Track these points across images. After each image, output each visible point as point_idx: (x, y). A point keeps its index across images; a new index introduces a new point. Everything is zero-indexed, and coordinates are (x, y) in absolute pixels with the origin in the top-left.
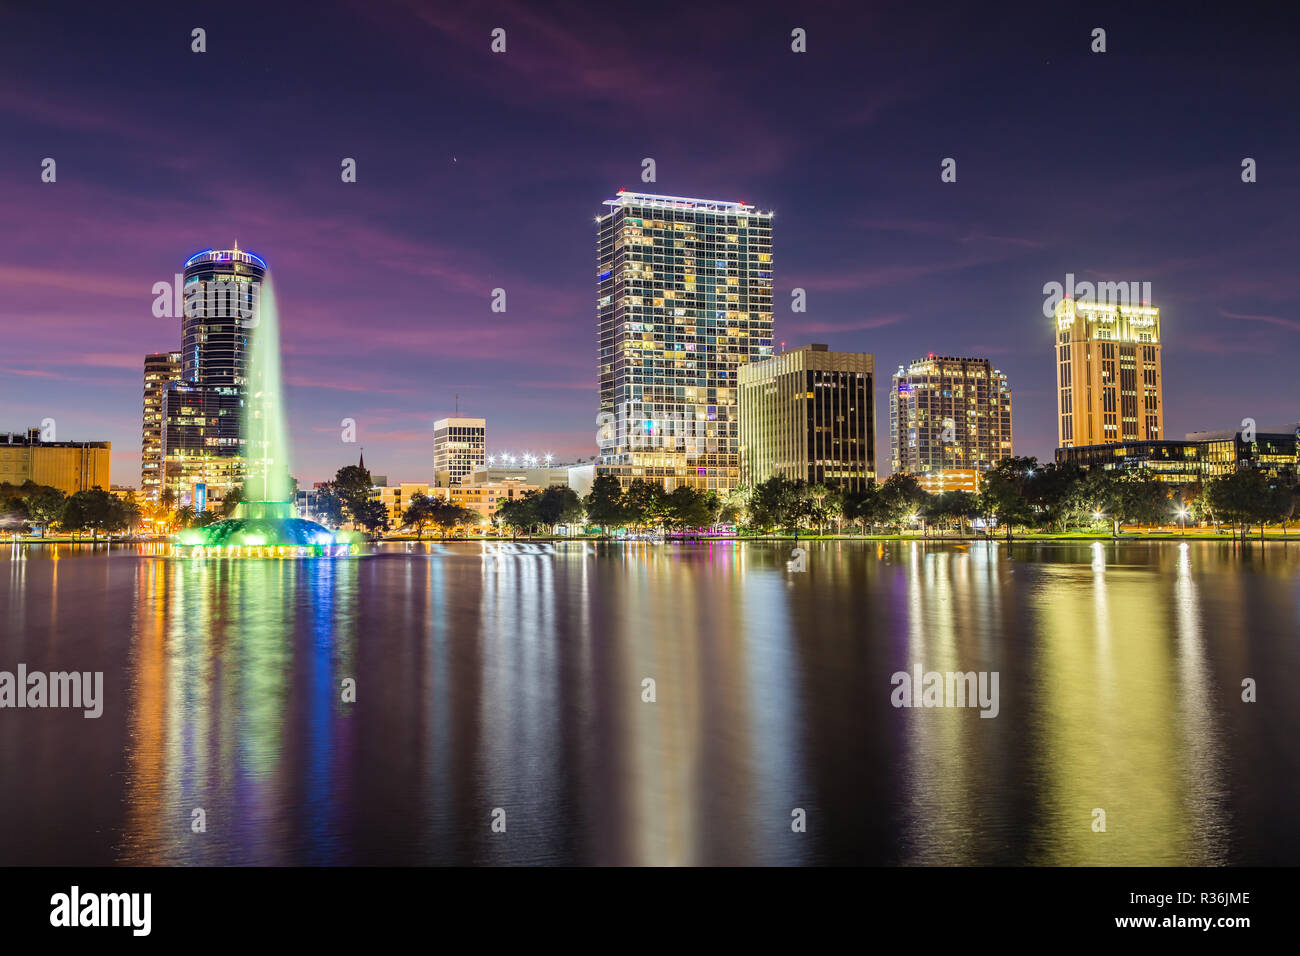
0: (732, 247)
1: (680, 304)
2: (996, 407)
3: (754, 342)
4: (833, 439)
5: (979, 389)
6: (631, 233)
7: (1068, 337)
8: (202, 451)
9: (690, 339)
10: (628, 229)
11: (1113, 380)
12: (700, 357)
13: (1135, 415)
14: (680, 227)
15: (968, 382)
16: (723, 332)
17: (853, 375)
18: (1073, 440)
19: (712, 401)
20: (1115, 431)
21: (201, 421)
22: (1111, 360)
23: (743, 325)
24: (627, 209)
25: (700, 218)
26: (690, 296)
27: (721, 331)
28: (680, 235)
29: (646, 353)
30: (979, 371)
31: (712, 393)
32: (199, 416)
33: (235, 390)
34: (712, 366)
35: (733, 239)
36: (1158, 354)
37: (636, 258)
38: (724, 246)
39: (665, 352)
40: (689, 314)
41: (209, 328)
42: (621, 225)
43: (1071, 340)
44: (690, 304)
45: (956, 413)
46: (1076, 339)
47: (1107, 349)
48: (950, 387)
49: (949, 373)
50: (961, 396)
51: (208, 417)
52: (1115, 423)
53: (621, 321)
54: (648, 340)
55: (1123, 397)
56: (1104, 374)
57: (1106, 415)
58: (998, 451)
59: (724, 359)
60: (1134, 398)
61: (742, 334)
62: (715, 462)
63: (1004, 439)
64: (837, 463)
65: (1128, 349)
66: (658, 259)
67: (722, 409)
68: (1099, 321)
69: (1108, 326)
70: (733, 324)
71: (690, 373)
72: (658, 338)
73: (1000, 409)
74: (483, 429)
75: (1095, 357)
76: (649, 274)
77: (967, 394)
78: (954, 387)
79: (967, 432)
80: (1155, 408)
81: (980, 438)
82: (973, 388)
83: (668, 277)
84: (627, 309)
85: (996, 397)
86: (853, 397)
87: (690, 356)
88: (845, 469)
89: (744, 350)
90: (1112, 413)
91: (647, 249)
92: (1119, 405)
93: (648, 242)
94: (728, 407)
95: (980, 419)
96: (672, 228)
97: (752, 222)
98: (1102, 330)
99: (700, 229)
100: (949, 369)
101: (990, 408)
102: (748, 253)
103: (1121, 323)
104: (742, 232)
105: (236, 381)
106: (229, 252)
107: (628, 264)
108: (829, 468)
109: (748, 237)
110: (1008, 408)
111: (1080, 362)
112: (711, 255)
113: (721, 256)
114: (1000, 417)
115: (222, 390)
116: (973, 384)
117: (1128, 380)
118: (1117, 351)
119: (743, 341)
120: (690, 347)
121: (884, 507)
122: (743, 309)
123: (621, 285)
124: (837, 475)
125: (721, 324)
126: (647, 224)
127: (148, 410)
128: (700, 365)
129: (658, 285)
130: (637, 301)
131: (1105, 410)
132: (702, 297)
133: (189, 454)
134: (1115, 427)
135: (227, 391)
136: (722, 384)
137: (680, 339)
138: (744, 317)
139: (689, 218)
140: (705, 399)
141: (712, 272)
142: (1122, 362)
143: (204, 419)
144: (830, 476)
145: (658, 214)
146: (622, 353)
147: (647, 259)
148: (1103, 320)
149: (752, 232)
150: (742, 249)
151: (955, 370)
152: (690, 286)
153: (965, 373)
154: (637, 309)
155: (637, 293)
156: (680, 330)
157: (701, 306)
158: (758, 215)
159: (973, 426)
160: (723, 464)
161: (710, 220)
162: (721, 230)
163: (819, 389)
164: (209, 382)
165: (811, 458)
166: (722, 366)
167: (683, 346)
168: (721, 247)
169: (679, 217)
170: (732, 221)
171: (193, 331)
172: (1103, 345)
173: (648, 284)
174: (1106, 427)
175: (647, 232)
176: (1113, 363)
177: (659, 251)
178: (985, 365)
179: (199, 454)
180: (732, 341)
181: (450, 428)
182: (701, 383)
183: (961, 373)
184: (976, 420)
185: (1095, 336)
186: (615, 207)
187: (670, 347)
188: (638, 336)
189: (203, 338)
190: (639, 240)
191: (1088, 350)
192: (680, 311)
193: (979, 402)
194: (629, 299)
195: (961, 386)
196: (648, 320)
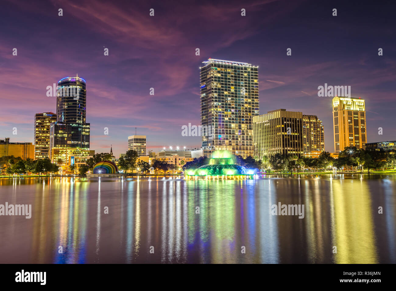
0: (246, 77)
1: (229, 96)
2: (319, 131)
3: (253, 109)
4: (290, 140)
5: (314, 125)
6: (214, 72)
7: (337, 109)
8: (66, 146)
9: (233, 108)
10: (213, 71)
11: (352, 123)
12: (236, 114)
13: (358, 134)
14: (229, 70)
15: (310, 123)
16: (243, 106)
17: (296, 119)
18: (339, 142)
19: (240, 128)
20: (353, 139)
21: (66, 135)
22: (351, 116)
23: (250, 103)
24: (212, 65)
25: (235, 67)
26: (232, 93)
27: (242, 105)
28: (229, 73)
29: (219, 112)
30: (314, 119)
31: (240, 126)
32: (65, 134)
33: (77, 125)
34: (240, 117)
35: (246, 75)
36: (365, 114)
37: (215, 81)
38: (243, 77)
39: (225, 112)
40: (232, 99)
41: (68, 104)
42: (210, 69)
43: (338, 109)
44: (233, 96)
45: (307, 133)
46: (340, 109)
47: (350, 113)
48: (305, 125)
49: (305, 120)
50: (308, 127)
51: (68, 134)
52: (352, 137)
53: (210, 101)
54: (219, 108)
55: (355, 128)
56: (349, 121)
57: (350, 134)
58: (320, 145)
59: (243, 114)
60: (358, 129)
61: (249, 106)
62: (241, 149)
63: (322, 142)
64: (291, 149)
65: (356, 113)
66: (222, 81)
67: (243, 131)
68: (347, 104)
69: (349, 105)
70: (246, 103)
71: (233, 119)
72: (223, 107)
73: (320, 132)
74: (145, 139)
75: (346, 115)
76: (219, 86)
77: (310, 127)
78: (306, 125)
79: (310, 139)
80: (364, 132)
81: (315, 141)
82: (312, 125)
83: (225, 87)
84: (213, 97)
85: (319, 128)
86: (296, 126)
87: (233, 113)
88: (294, 150)
89: (250, 112)
90: (352, 133)
91: (219, 78)
92: (353, 130)
93: (219, 75)
94: (245, 130)
95: (314, 135)
96: (227, 71)
97: (252, 69)
98: (348, 106)
99: (235, 71)
100: (305, 119)
101: (317, 131)
102: (251, 80)
103: (353, 104)
104: (249, 72)
105: (77, 122)
106: (75, 78)
107: (213, 83)
108: (289, 150)
109: (251, 74)
110: (323, 132)
111: (341, 117)
112: (239, 80)
113: (242, 80)
114: (320, 134)
115: (73, 125)
116: (312, 124)
117: (356, 123)
118: (353, 113)
119: (250, 108)
120: (233, 110)
121: (320, 163)
122: (249, 98)
123: (210, 90)
124: (292, 152)
125: (242, 103)
126: (219, 69)
127: (37, 132)
128: (236, 117)
129: (222, 90)
130: (216, 95)
131: (349, 132)
132: (236, 94)
133: (62, 147)
134: (352, 138)
135: (74, 125)
136: (243, 123)
137: (230, 108)
138: (250, 100)
139: (232, 68)
140: (238, 128)
141: (239, 86)
142: (354, 117)
143: (67, 135)
144: (289, 153)
145: (222, 66)
146: (211, 112)
147: (219, 81)
148: (348, 103)
149: (252, 73)
150: (249, 78)
151: (307, 119)
152: (233, 90)
153: (310, 120)
154: (216, 98)
155: (216, 92)
156: (230, 105)
157: (236, 97)
158: (254, 67)
159: (312, 137)
160: (244, 149)
161: (239, 68)
162: (242, 72)
163: (285, 124)
164: (68, 122)
165: (283, 147)
166: (243, 117)
167: (230, 110)
168: (242, 77)
169: (229, 67)
170: (246, 69)
171: (62, 104)
172: (348, 111)
173: (219, 89)
174: (350, 138)
175: (219, 72)
176: (351, 117)
177: (223, 78)
178: (315, 118)
179: (65, 147)
180: (246, 108)
181: (135, 139)
182: (236, 123)
183: (308, 120)
184: (313, 135)
185: (346, 108)
186: (206, 64)
187: (226, 110)
188: (216, 107)
189: (66, 107)
190: (216, 75)
191: (344, 113)
192: (229, 99)
193: (314, 129)
194: (213, 94)
195: (308, 124)
196: (219, 101)
